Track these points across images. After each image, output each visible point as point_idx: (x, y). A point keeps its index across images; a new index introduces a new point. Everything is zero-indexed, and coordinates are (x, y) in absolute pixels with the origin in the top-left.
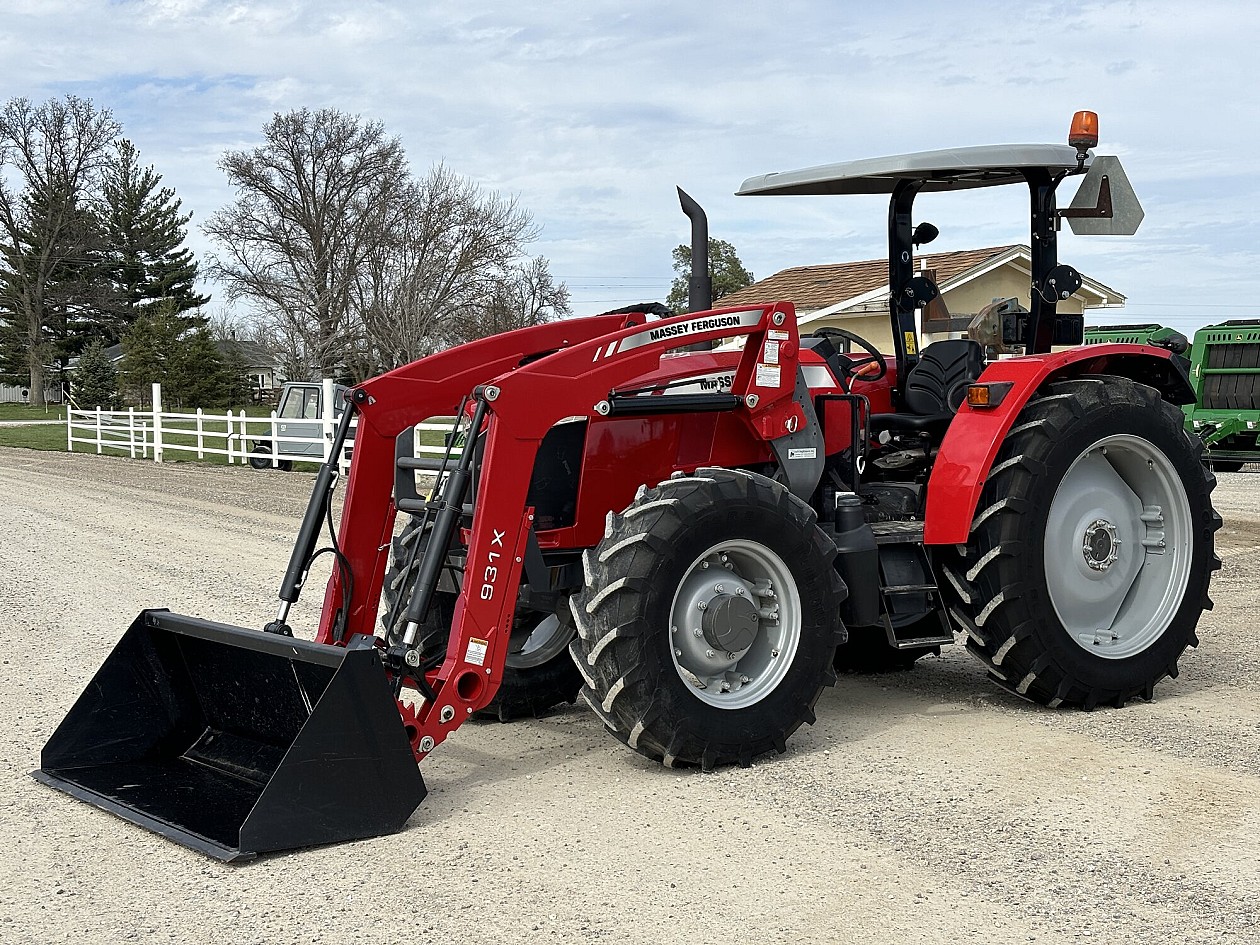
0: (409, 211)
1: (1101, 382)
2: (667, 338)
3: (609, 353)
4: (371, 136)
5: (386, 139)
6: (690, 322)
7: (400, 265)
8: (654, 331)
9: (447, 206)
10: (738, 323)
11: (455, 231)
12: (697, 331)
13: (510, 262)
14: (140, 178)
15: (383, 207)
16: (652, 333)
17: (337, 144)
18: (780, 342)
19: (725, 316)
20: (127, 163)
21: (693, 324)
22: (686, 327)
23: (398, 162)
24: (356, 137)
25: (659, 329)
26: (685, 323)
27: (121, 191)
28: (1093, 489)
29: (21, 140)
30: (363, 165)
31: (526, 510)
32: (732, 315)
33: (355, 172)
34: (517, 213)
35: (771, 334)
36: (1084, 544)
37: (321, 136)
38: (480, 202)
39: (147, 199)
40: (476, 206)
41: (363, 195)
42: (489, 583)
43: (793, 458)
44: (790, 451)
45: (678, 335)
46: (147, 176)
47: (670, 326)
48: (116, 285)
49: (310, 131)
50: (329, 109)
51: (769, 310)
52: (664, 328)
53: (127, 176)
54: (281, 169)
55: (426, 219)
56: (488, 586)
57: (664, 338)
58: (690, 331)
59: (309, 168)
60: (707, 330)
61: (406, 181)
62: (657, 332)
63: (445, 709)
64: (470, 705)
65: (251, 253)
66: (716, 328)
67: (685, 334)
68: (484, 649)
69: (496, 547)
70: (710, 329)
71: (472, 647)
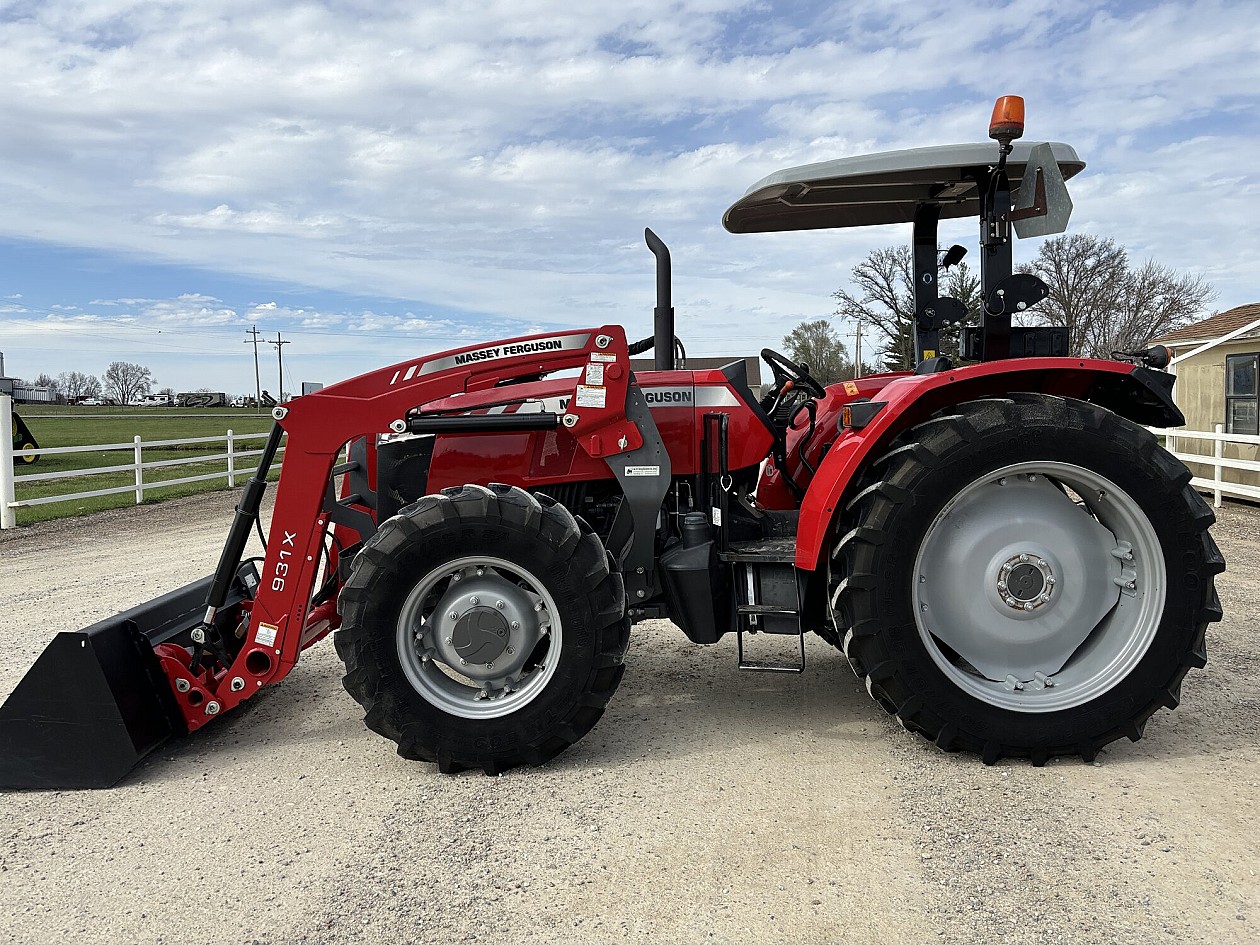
0: (1129, 289)
1: (1010, 401)
2: (475, 362)
3: (408, 376)
4: (1105, 247)
5: (1115, 248)
6: (501, 348)
7: (1119, 320)
8: (459, 356)
9: (1153, 284)
10: (560, 347)
11: (1159, 299)
12: (509, 355)
13: (1195, 315)
14: (969, 282)
15: (1111, 287)
16: (457, 358)
17: (1082, 255)
18: (605, 364)
19: (545, 341)
20: (963, 275)
21: (505, 349)
22: (497, 352)
23: (1122, 260)
24: (1096, 249)
25: (465, 354)
26: (496, 348)
27: (959, 290)
28: (1019, 520)
29: (904, 267)
30: (1099, 264)
31: (318, 516)
32: (552, 340)
33: (1094, 268)
34: (1203, 284)
35: (594, 356)
36: (999, 580)
37: (1073, 250)
38: (1177, 280)
39: (973, 293)
40: (1174, 282)
41: (1098, 281)
42: (280, 576)
43: (630, 475)
44: (627, 468)
45: (487, 359)
46: (973, 281)
47: (478, 351)
48: (954, 340)
49: (1067, 248)
50: (1079, 234)
51: (594, 333)
52: (471, 353)
53: (962, 281)
54: (1047, 270)
55: (1139, 294)
56: (279, 580)
57: (470, 362)
58: (502, 355)
59: (1065, 269)
60: (521, 354)
61: (1126, 271)
62: (462, 357)
63: (237, 680)
64: (260, 679)
65: (1026, 318)
66: (532, 352)
67: (496, 358)
68: (274, 633)
69: (287, 547)
70: (525, 353)
71: (262, 630)
